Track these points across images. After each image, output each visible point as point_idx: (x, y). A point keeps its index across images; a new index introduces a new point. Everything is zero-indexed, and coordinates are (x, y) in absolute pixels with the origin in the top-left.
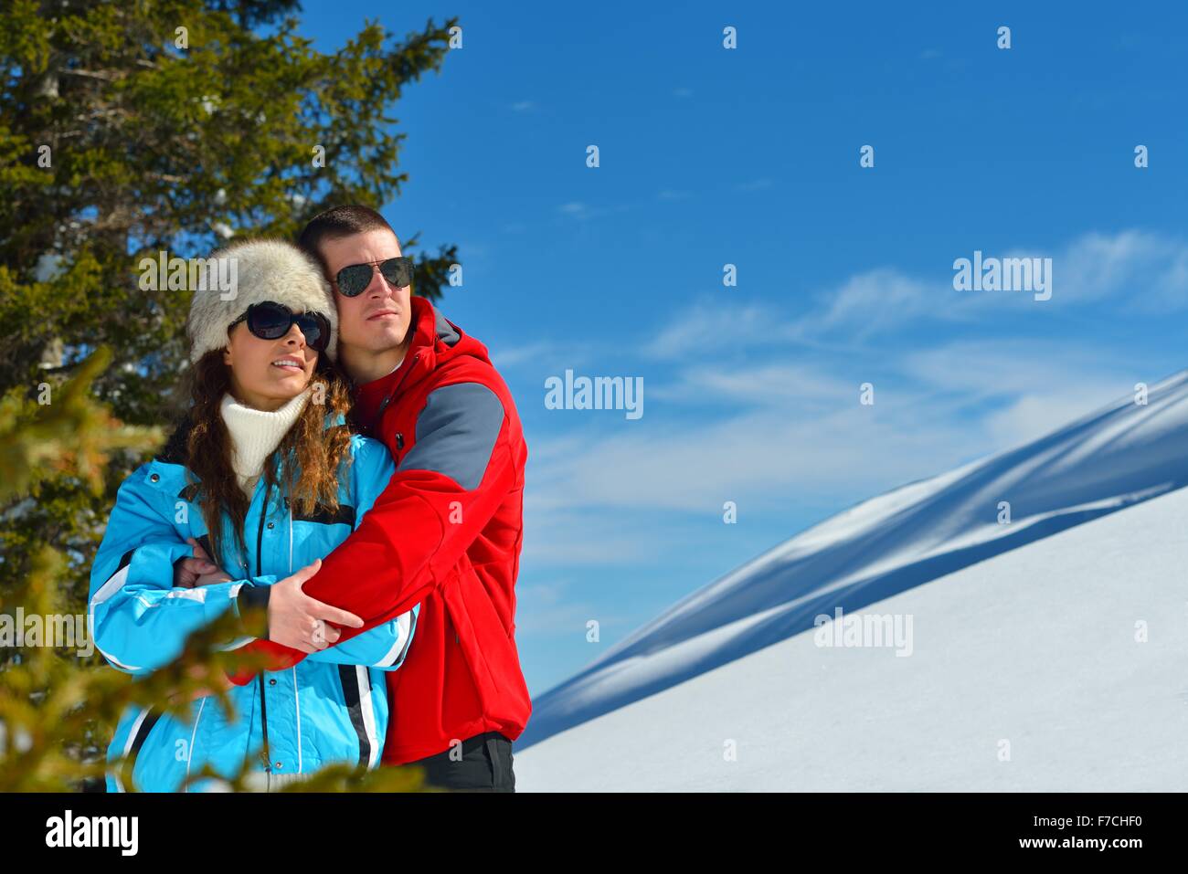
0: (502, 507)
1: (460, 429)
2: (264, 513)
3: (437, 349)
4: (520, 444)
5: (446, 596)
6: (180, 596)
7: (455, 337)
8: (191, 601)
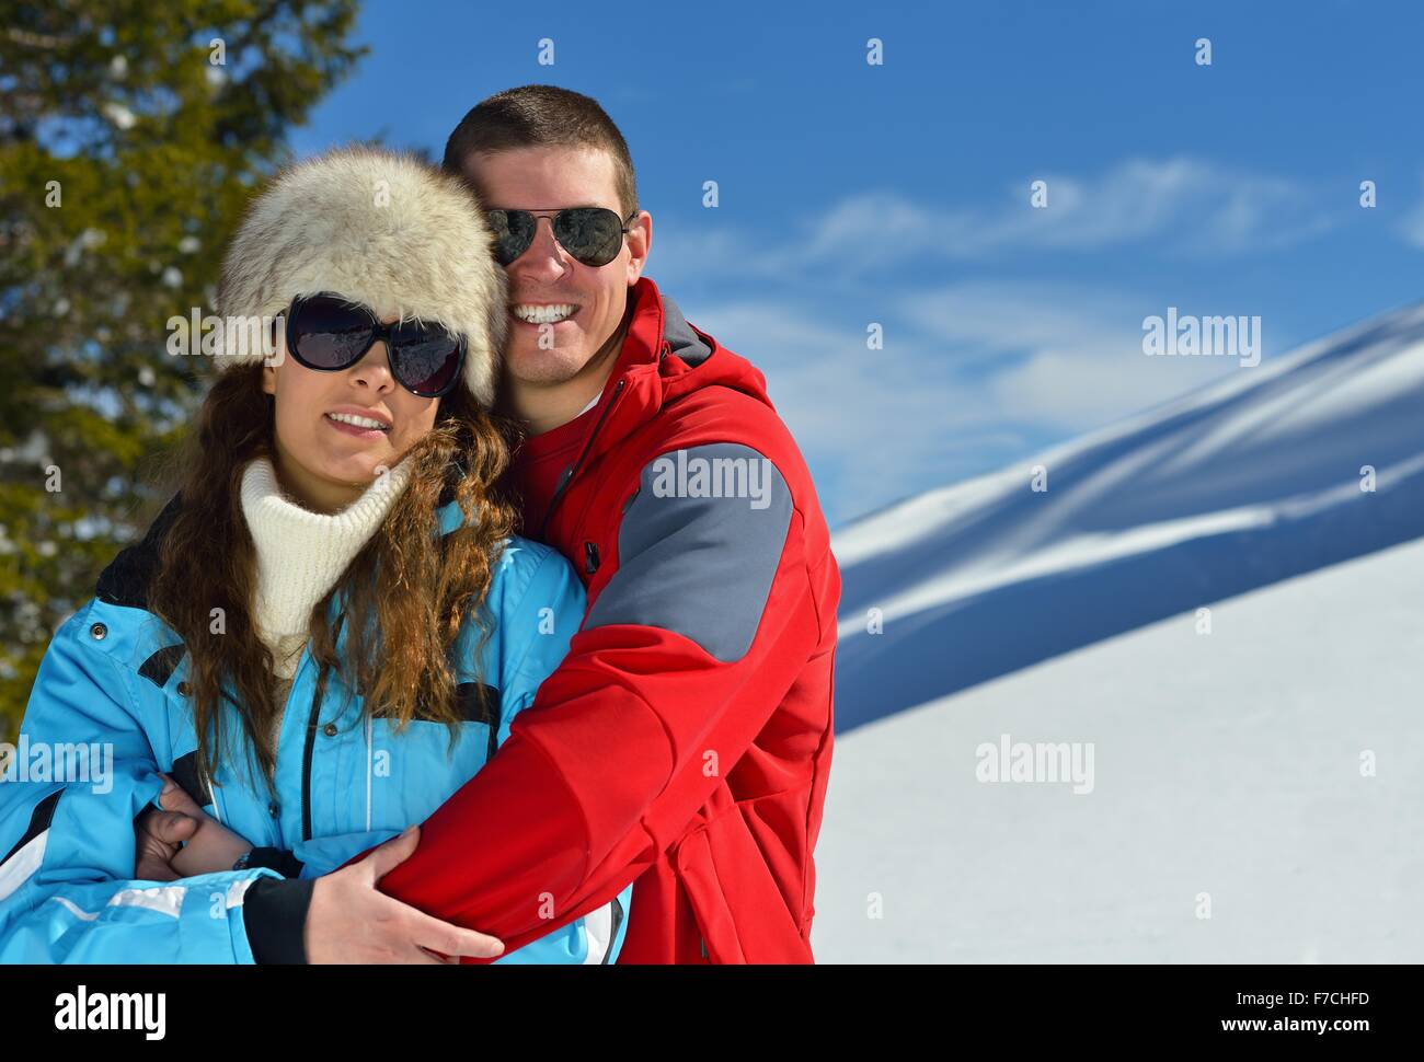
0: (794, 691)
1: (705, 537)
2: (313, 720)
3: (664, 370)
4: (829, 560)
5: (682, 867)
6: (134, 903)
7: (704, 350)
8: (155, 913)
